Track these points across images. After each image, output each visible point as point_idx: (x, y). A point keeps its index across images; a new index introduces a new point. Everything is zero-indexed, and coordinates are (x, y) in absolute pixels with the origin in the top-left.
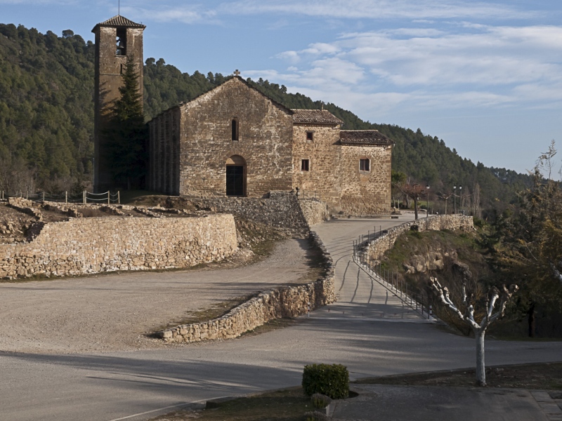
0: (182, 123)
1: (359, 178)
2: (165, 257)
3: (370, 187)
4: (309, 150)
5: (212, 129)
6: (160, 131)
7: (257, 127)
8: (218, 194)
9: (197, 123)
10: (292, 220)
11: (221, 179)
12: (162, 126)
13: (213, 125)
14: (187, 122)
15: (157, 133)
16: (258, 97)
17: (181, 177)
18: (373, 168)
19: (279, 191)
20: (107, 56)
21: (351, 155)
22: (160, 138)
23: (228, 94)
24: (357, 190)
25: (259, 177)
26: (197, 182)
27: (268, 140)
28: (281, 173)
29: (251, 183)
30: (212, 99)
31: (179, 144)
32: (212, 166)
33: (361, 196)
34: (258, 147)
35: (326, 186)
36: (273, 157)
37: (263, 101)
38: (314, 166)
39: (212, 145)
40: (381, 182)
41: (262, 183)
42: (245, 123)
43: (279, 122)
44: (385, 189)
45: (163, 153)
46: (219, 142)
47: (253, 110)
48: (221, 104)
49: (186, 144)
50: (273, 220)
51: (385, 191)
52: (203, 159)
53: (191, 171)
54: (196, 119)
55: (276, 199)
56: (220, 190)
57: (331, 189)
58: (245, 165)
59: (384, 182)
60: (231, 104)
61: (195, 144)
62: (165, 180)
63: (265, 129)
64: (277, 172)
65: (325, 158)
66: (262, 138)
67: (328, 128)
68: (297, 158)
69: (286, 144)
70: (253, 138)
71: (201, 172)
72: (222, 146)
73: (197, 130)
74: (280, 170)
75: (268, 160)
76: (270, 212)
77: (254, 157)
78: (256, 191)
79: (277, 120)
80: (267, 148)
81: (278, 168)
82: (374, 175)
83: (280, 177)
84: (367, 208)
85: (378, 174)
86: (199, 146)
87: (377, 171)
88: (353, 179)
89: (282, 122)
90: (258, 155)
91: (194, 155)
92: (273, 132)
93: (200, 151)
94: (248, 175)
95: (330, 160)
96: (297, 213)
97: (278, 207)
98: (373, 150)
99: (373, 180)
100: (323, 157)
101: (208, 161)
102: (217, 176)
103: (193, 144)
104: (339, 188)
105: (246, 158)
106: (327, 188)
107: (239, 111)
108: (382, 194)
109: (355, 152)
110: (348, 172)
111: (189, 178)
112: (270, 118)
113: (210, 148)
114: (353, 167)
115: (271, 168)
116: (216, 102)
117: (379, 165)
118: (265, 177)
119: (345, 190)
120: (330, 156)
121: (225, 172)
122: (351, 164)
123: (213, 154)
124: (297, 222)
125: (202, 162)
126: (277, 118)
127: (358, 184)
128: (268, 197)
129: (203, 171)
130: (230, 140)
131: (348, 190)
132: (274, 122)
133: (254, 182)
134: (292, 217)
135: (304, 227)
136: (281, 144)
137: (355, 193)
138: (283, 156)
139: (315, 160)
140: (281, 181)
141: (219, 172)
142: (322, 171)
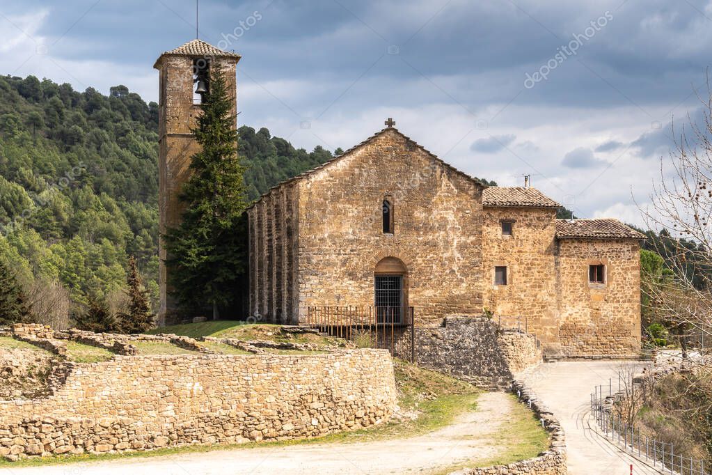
0: (302, 206)
1: (589, 297)
2: (278, 423)
3: (607, 310)
4: (506, 251)
5: (351, 214)
6: (265, 223)
7: (425, 211)
8: (362, 322)
9: (326, 206)
10: (483, 363)
11: (366, 297)
12: (269, 214)
13: (353, 211)
14: (309, 205)
15: (260, 225)
16: (424, 162)
17: (301, 294)
18: (610, 279)
19: (459, 316)
20: (179, 105)
21: (575, 258)
22: (265, 234)
23: (377, 158)
24: (586, 315)
25: (429, 293)
27: (442, 233)
28: (464, 285)
29: (416, 302)
30: (350, 167)
31: (298, 241)
32: (352, 275)
33: (593, 325)
34: (426, 243)
35: (536, 310)
36: (451, 259)
37: (433, 169)
38: (516, 276)
39: (351, 242)
40: (624, 302)
41: (432, 301)
42: (404, 204)
43: (460, 202)
44: (630, 313)
45: (270, 258)
46: (363, 236)
47: (417, 183)
48: (365, 174)
49: (309, 240)
50: (452, 363)
51: (631, 316)
52: (336, 264)
53: (317, 284)
54: (326, 199)
55: (457, 329)
56: (365, 315)
57: (543, 314)
58: (405, 273)
59: (629, 301)
60: (382, 174)
61: (322, 240)
62: (275, 301)
63: (436, 214)
64: (457, 286)
65: (532, 264)
66: (432, 229)
67: (536, 215)
68: (486, 264)
69: (472, 238)
70: (417, 229)
71: (334, 286)
72: (367, 242)
73: (326, 217)
74: (462, 281)
75: (443, 265)
76: (447, 350)
77: (419, 261)
78: (425, 316)
79: (457, 199)
80: (441, 244)
81: (459, 277)
82: (612, 291)
83: (463, 292)
84: (602, 344)
85: (619, 289)
86: (330, 244)
87: (618, 285)
88: (579, 297)
89: (464, 203)
90: (426, 257)
91: (322, 258)
92: (450, 219)
93: (332, 251)
94: (410, 289)
95: (541, 268)
96: (492, 350)
97: (460, 341)
98: (611, 250)
99: (611, 299)
100: (529, 262)
101: (345, 268)
102: (360, 292)
103: (319, 240)
104: (556, 313)
105: (406, 263)
106: (537, 313)
107: (395, 185)
108: (626, 321)
109: (581, 253)
110: (570, 286)
111: (315, 295)
112: (445, 196)
113: (347, 246)
114: (578, 278)
115: (447, 278)
116: (357, 171)
117: (620, 273)
118: (437, 294)
119: (567, 315)
120: (541, 260)
121: (372, 286)
122: (575, 273)
123: (352, 256)
124: (492, 366)
125: (335, 268)
126: (457, 196)
127: (588, 305)
128: (444, 325)
129: (337, 284)
130: (381, 233)
131: (571, 315)
132: (452, 203)
133: (419, 301)
134: (484, 358)
135: (504, 374)
136: (463, 239)
137: (582, 320)
138: (468, 258)
139: (516, 267)
140: (463, 298)
141: (363, 285)
142: (528, 285)
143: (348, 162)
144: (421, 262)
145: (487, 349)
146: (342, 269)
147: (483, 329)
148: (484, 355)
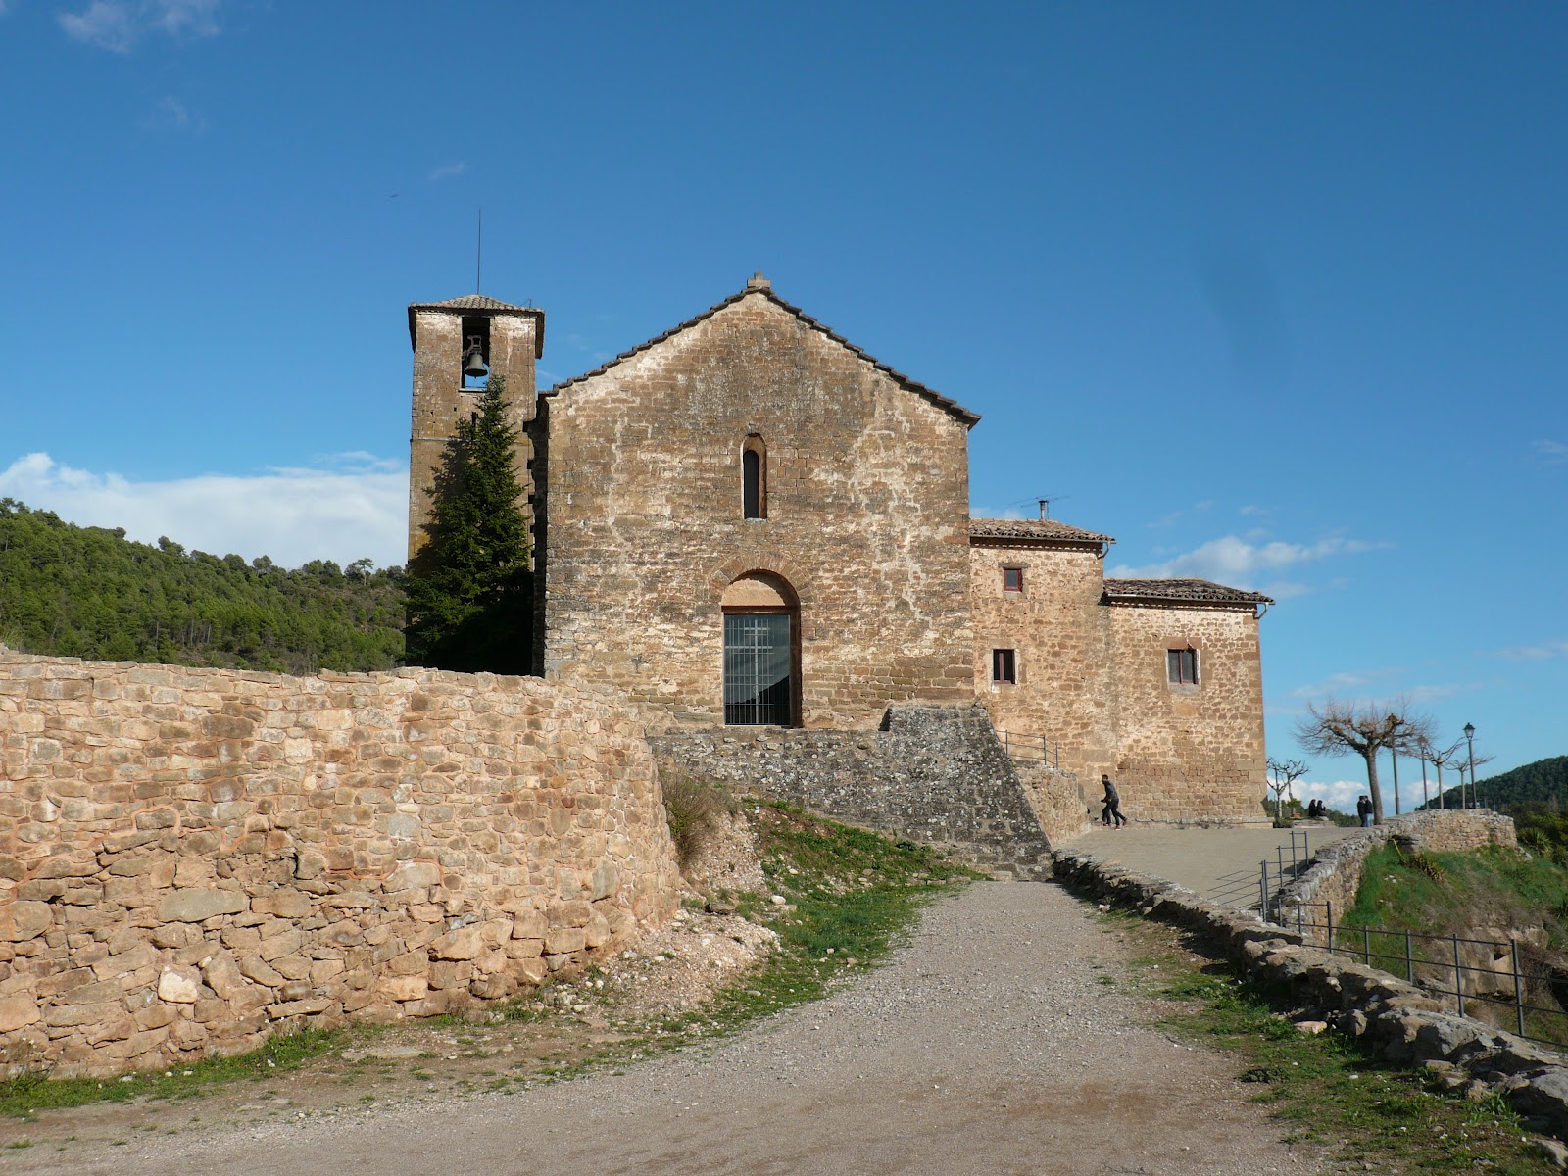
1: (1169, 707)
3: (1203, 731)
4: (1012, 621)
5: (668, 475)
7: (837, 470)
8: (694, 719)
9: (613, 456)
10: (979, 812)
11: (703, 659)
13: (674, 463)
14: (572, 453)
16: (836, 361)
18: (1207, 675)
19: (918, 703)
20: (434, 391)
21: (1141, 635)
23: (727, 353)
24: (1164, 741)
25: (850, 652)
26: (610, 671)
27: (877, 517)
28: (931, 635)
29: (818, 674)
30: (668, 371)
32: (670, 610)
33: (1178, 761)
34: (844, 540)
35: (1071, 731)
36: (900, 578)
37: (855, 377)
38: (1032, 667)
39: (669, 535)
40: (1234, 717)
41: (858, 672)
42: (788, 453)
43: (917, 451)
44: (1246, 738)
46: (694, 522)
47: (818, 409)
48: (700, 387)
49: (571, 532)
50: (904, 812)
51: (1249, 744)
52: (635, 585)
53: (587, 631)
54: (609, 440)
55: (915, 733)
56: (700, 703)
57: (1086, 740)
58: (795, 607)
59: (1244, 717)
60: (739, 388)
61: (603, 531)
63: (863, 475)
64: (916, 634)
65: (1062, 645)
66: (854, 509)
67: (1066, 555)
69: (947, 530)
70: (821, 508)
71: (627, 636)
72: (704, 537)
73: (611, 480)
74: (924, 626)
75: (881, 589)
76: (891, 781)
77: (827, 579)
78: (838, 706)
79: (910, 443)
80: (875, 543)
81: (918, 616)
82: (1211, 697)
83: (927, 651)
84: (1196, 797)
85: (1223, 694)
86: (620, 540)
87: (1221, 685)
88: (1151, 708)
89: (926, 452)
90: (841, 571)
91: (600, 572)
92: (897, 487)
93: (623, 557)
94: (804, 644)
95: (1079, 652)
96: (999, 782)
97: (922, 762)
98: (1205, 623)
99: (1210, 711)
100: (1056, 642)
101: (655, 595)
102: (688, 649)
103: (595, 530)
104: (1109, 737)
105: (795, 584)
106: (1074, 736)
107: (768, 411)
108: (1240, 753)
109: (1152, 627)
110: (1134, 687)
111: (582, 656)
112: (882, 437)
113: (660, 544)
114: (1147, 674)
115: (891, 617)
116: (681, 379)
117: (1225, 665)
118: (869, 653)
119: (1130, 741)
120: (1079, 638)
121: (718, 634)
122: (1141, 664)
123: (671, 567)
124: (999, 818)
125: (631, 596)
126: (910, 437)
127: (1167, 723)
128: (885, 726)
129: (635, 631)
130: (738, 518)
131: (1137, 741)
132: (898, 451)
133: (828, 670)
134: (980, 800)
135: (1028, 837)
136: (925, 531)
137: (1158, 751)
138: (937, 573)
139: (1032, 652)
140: (929, 665)
141: (695, 634)
142: (1055, 684)
143: (663, 361)
144: (829, 582)
145: (987, 780)
146: (647, 597)
147: (975, 734)
148: (980, 795)
